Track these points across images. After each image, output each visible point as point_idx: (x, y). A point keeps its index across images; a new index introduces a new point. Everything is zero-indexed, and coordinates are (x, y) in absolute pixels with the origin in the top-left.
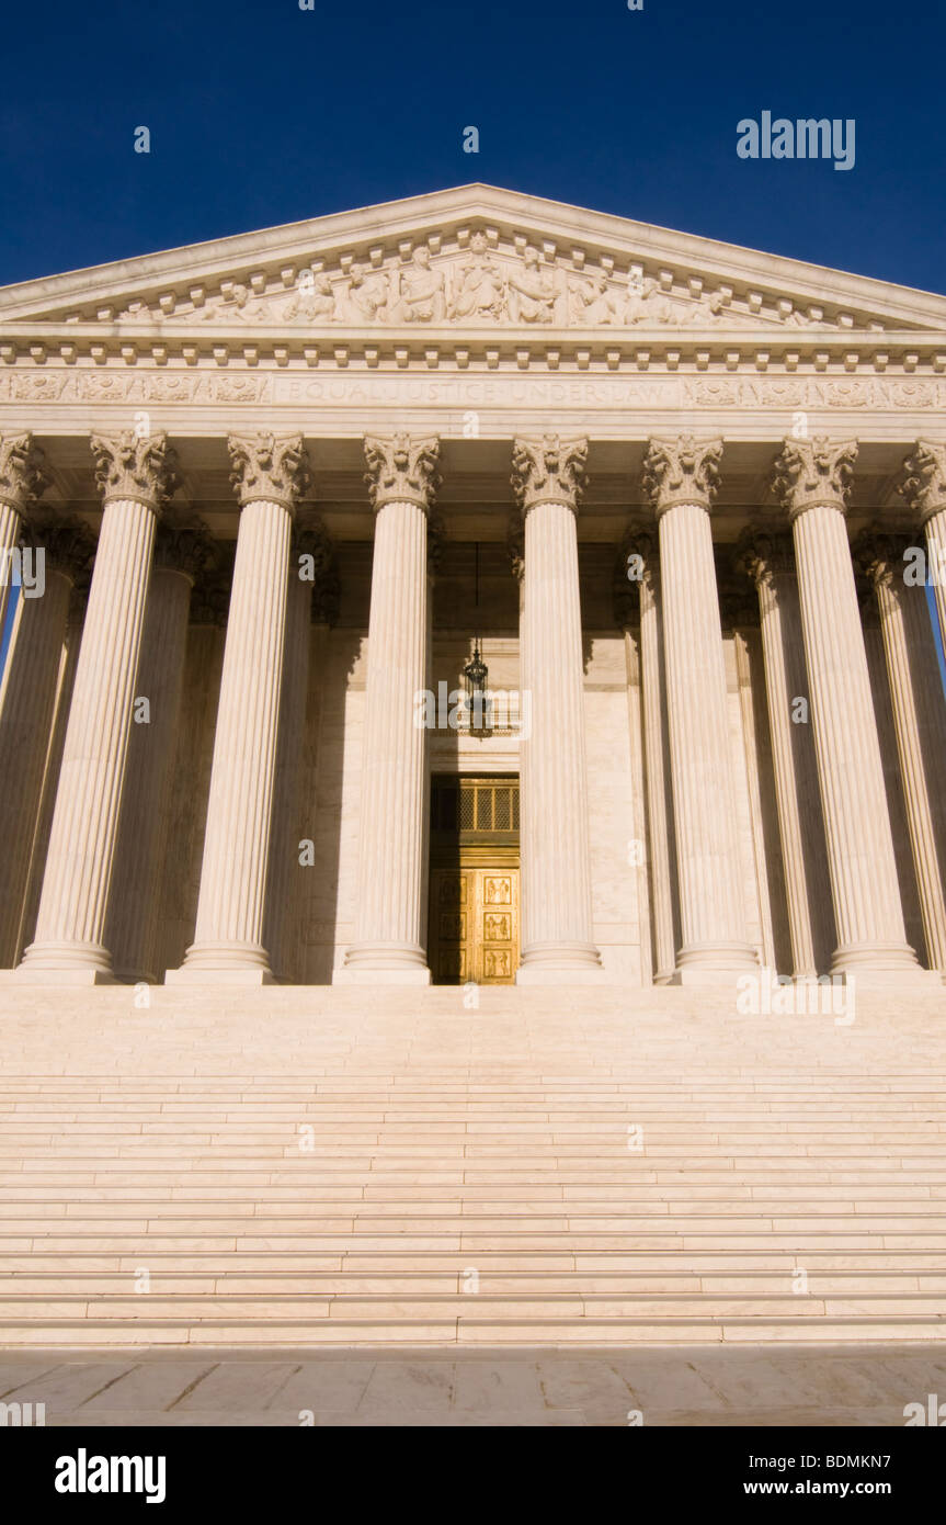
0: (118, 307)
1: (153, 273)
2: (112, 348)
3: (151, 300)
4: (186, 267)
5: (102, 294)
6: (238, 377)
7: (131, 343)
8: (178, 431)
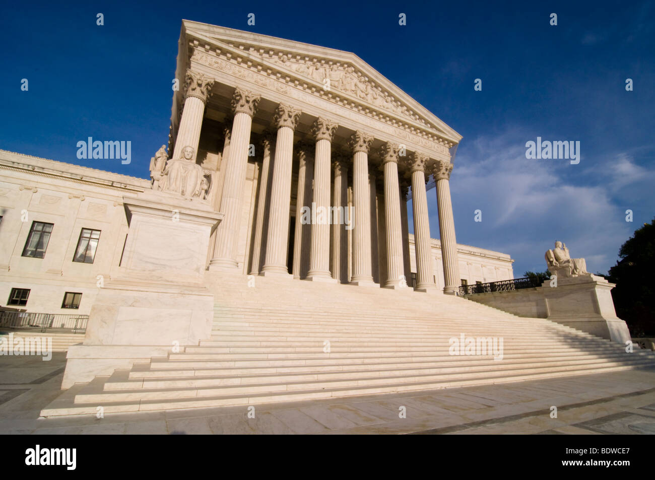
0: (247, 48)
1: (261, 41)
2: (245, 60)
3: (258, 49)
4: (271, 43)
5: (244, 41)
6: (281, 84)
7: (251, 61)
8: (265, 96)
